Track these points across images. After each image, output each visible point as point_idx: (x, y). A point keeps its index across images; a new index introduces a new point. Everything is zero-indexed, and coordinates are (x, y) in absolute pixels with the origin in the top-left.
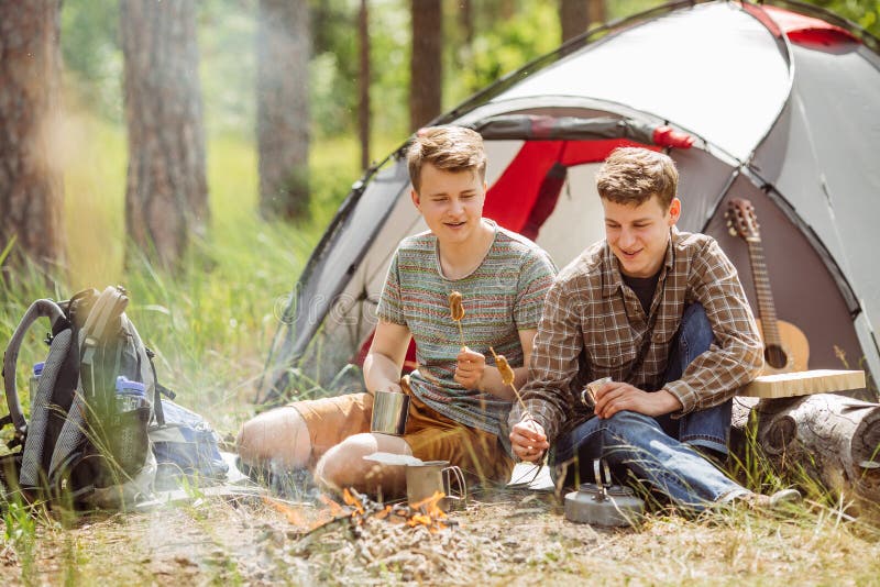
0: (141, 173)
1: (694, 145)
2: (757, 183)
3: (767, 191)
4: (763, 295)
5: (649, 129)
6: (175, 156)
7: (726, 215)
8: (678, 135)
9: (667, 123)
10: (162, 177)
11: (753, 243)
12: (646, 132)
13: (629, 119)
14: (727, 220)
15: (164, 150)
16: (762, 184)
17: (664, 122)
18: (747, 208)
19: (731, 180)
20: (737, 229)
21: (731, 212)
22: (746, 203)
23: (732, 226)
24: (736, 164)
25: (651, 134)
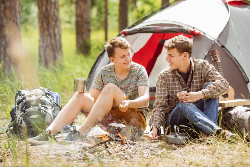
1: (201, 34)
2: (220, 45)
3: (223, 48)
6: (53, 36)
7: (211, 54)
8: (197, 31)
9: (194, 28)
11: (219, 63)
13: (183, 27)
14: (211, 56)
16: (221, 45)
17: (193, 28)
18: (217, 52)
19: (212, 44)
20: (214, 58)
21: (212, 53)
22: (216, 51)
23: (213, 57)
24: (213, 40)
25: (189, 31)
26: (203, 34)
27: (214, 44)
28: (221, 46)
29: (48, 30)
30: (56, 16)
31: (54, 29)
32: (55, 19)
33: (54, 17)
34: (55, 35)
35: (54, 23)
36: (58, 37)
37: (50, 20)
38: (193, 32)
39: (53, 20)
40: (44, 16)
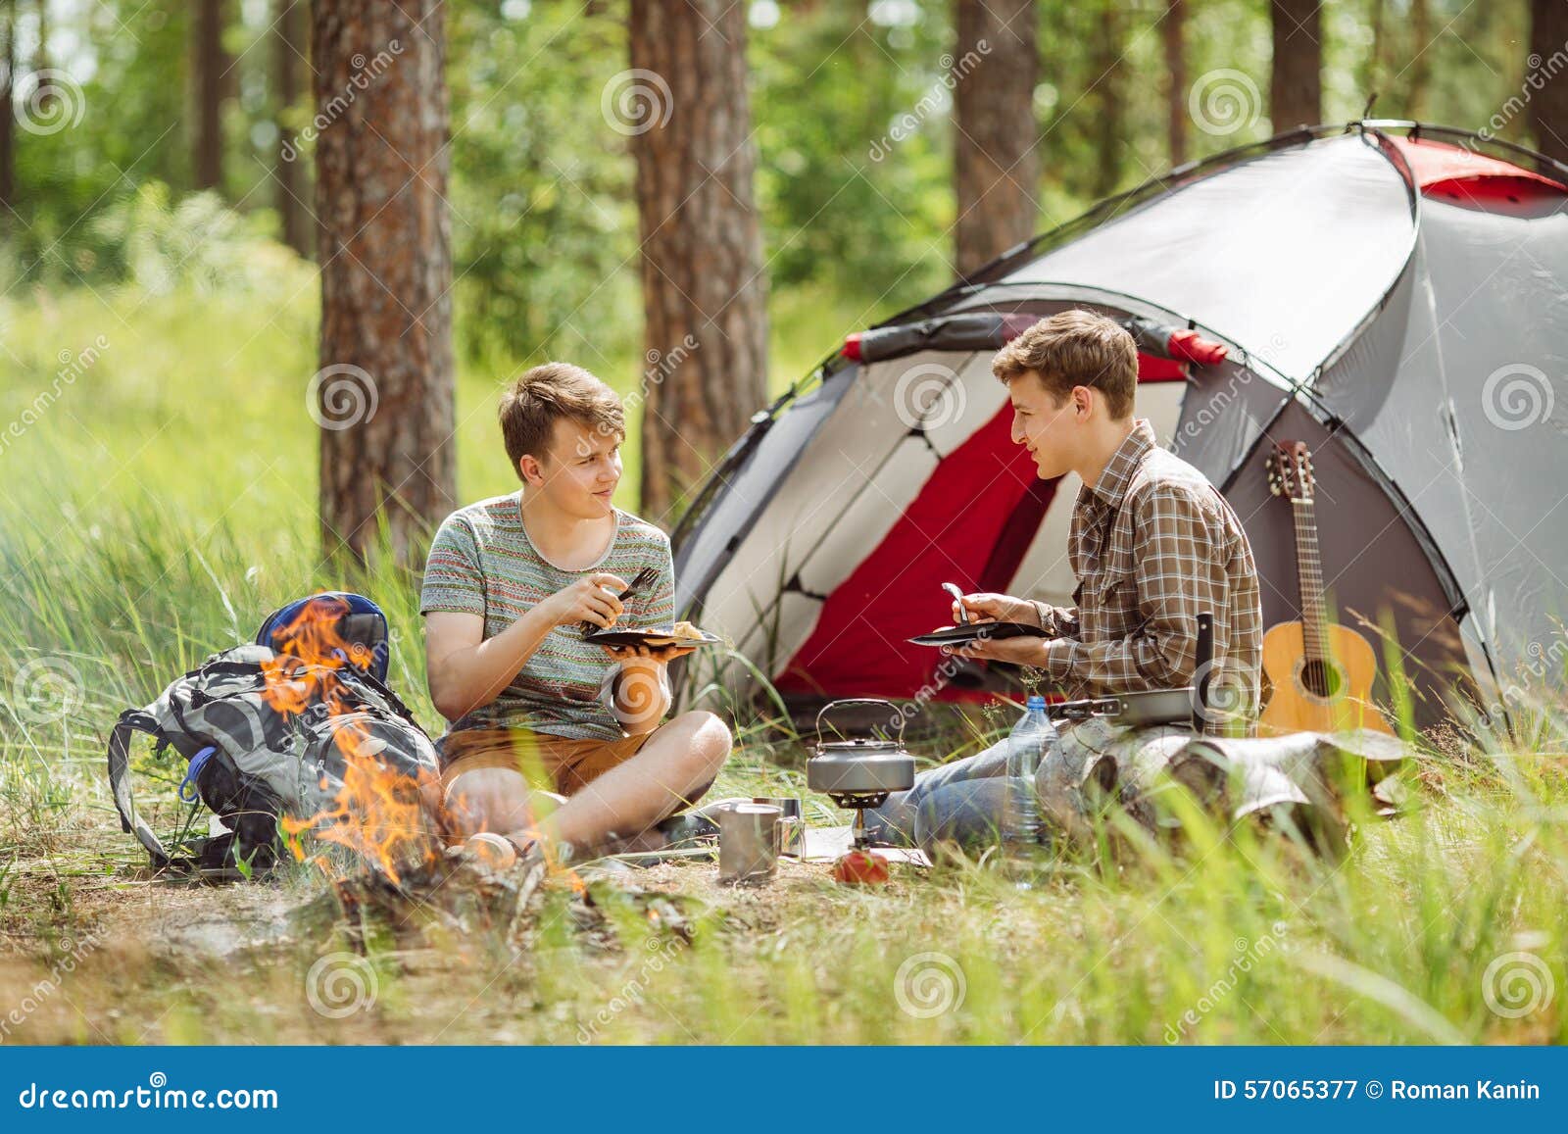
0: (662, 390)
1: (1228, 357)
2: (1320, 417)
3: (1333, 429)
4: (1310, 585)
5: (1163, 334)
6: (715, 361)
7: (1269, 463)
8: (1204, 342)
9: (1192, 325)
10: (693, 395)
11: (1302, 508)
12: (1157, 337)
13: (1140, 318)
14: (1268, 471)
15: (698, 355)
16: (1326, 417)
17: (1187, 324)
18: (1301, 454)
19: (1278, 410)
20: (1279, 485)
21: (1274, 459)
22: (1300, 446)
23: (1275, 480)
24: (1288, 387)
25: (1165, 341)
26: (1234, 355)
27: (1284, 409)
28: (1326, 423)
29: (689, 323)
30: (732, 249)
31: (723, 320)
32: (726, 263)
33: (722, 252)
34: (728, 358)
35: (720, 287)
36: (743, 363)
37: (702, 269)
38: (1187, 342)
39: (716, 271)
40: (670, 248)
